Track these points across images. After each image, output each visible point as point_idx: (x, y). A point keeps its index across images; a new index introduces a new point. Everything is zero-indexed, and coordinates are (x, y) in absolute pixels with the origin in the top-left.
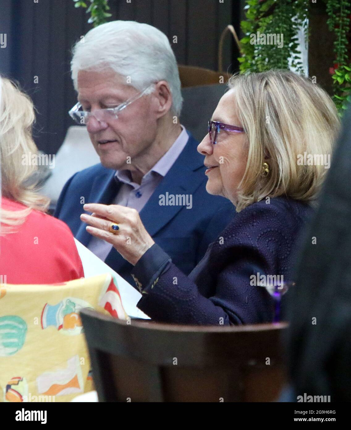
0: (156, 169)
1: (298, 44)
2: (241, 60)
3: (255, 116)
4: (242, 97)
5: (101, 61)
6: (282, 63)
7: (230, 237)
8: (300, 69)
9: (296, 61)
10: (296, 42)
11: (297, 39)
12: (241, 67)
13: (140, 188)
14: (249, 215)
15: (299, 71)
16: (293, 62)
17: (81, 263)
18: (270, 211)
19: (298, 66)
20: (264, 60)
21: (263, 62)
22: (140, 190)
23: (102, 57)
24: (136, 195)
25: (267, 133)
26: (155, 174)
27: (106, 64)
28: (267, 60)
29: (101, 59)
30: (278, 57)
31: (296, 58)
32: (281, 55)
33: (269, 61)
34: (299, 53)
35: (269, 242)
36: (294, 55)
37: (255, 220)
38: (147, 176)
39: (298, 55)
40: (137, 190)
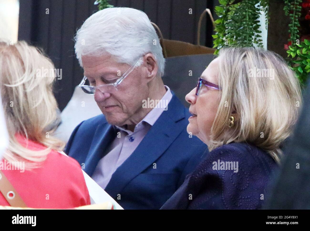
0: (146, 120)
1: (260, 25)
2: (214, 37)
3: (230, 79)
4: (224, 63)
5: (98, 48)
6: (247, 40)
7: (203, 171)
8: (260, 45)
9: (258, 38)
10: (258, 24)
11: (259, 21)
12: (215, 43)
13: (133, 134)
14: (217, 154)
15: (260, 47)
16: (255, 39)
17: (88, 192)
18: (234, 151)
19: (259, 42)
20: (233, 37)
21: (232, 39)
22: (133, 136)
23: (99, 45)
24: (130, 140)
25: (237, 92)
26: (145, 123)
27: (103, 49)
28: (235, 37)
29: (98, 46)
30: (245, 35)
31: (258, 36)
32: (247, 33)
33: (236, 38)
34: (261, 32)
35: (233, 175)
36: (256, 34)
37: (222, 158)
38: (139, 125)
39: (259, 34)
40: (130, 136)
